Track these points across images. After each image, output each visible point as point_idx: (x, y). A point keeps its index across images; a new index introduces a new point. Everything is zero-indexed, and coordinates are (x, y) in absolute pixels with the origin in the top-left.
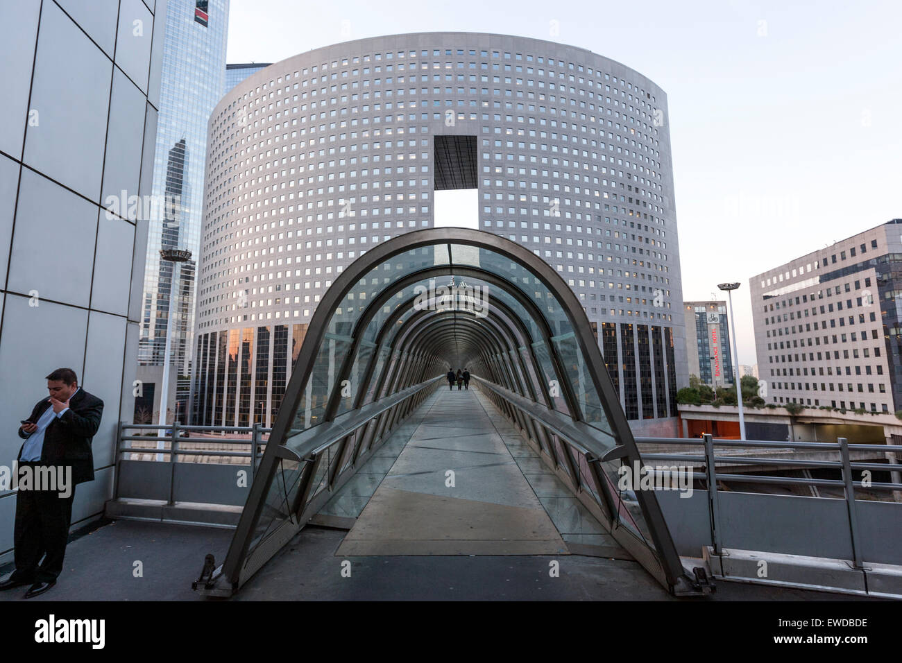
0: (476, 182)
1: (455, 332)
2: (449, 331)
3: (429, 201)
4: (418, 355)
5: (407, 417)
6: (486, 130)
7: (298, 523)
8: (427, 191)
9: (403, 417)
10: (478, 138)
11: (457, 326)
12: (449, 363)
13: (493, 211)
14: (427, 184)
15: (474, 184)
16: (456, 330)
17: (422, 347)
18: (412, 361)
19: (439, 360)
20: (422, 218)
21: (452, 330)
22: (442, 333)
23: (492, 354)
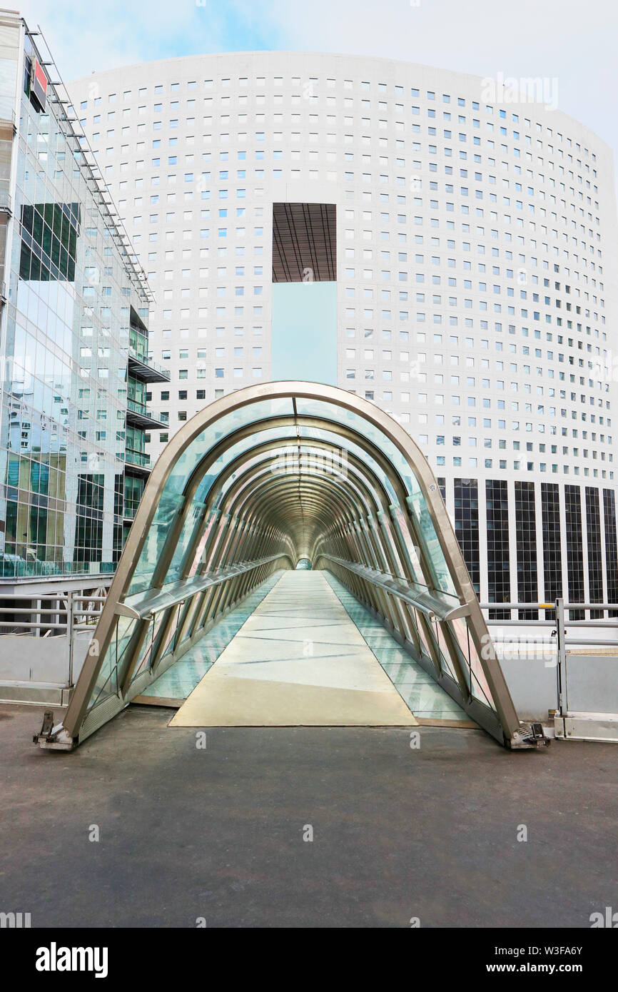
0: (334, 271)
1: (300, 492)
2: (292, 490)
4: (251, 521)
5: (233, 605)
6: (349, 196)
7: (123, 699)
9: (229, 604)
10: (338, 207)
11: (302, 484)
12: (291, 538)
15: (331, 274)
16: (301, 489)
17: (255, 510)
18: (243, 530)
21: (296, 490)
22: (283, 492)
23: (348, 522)
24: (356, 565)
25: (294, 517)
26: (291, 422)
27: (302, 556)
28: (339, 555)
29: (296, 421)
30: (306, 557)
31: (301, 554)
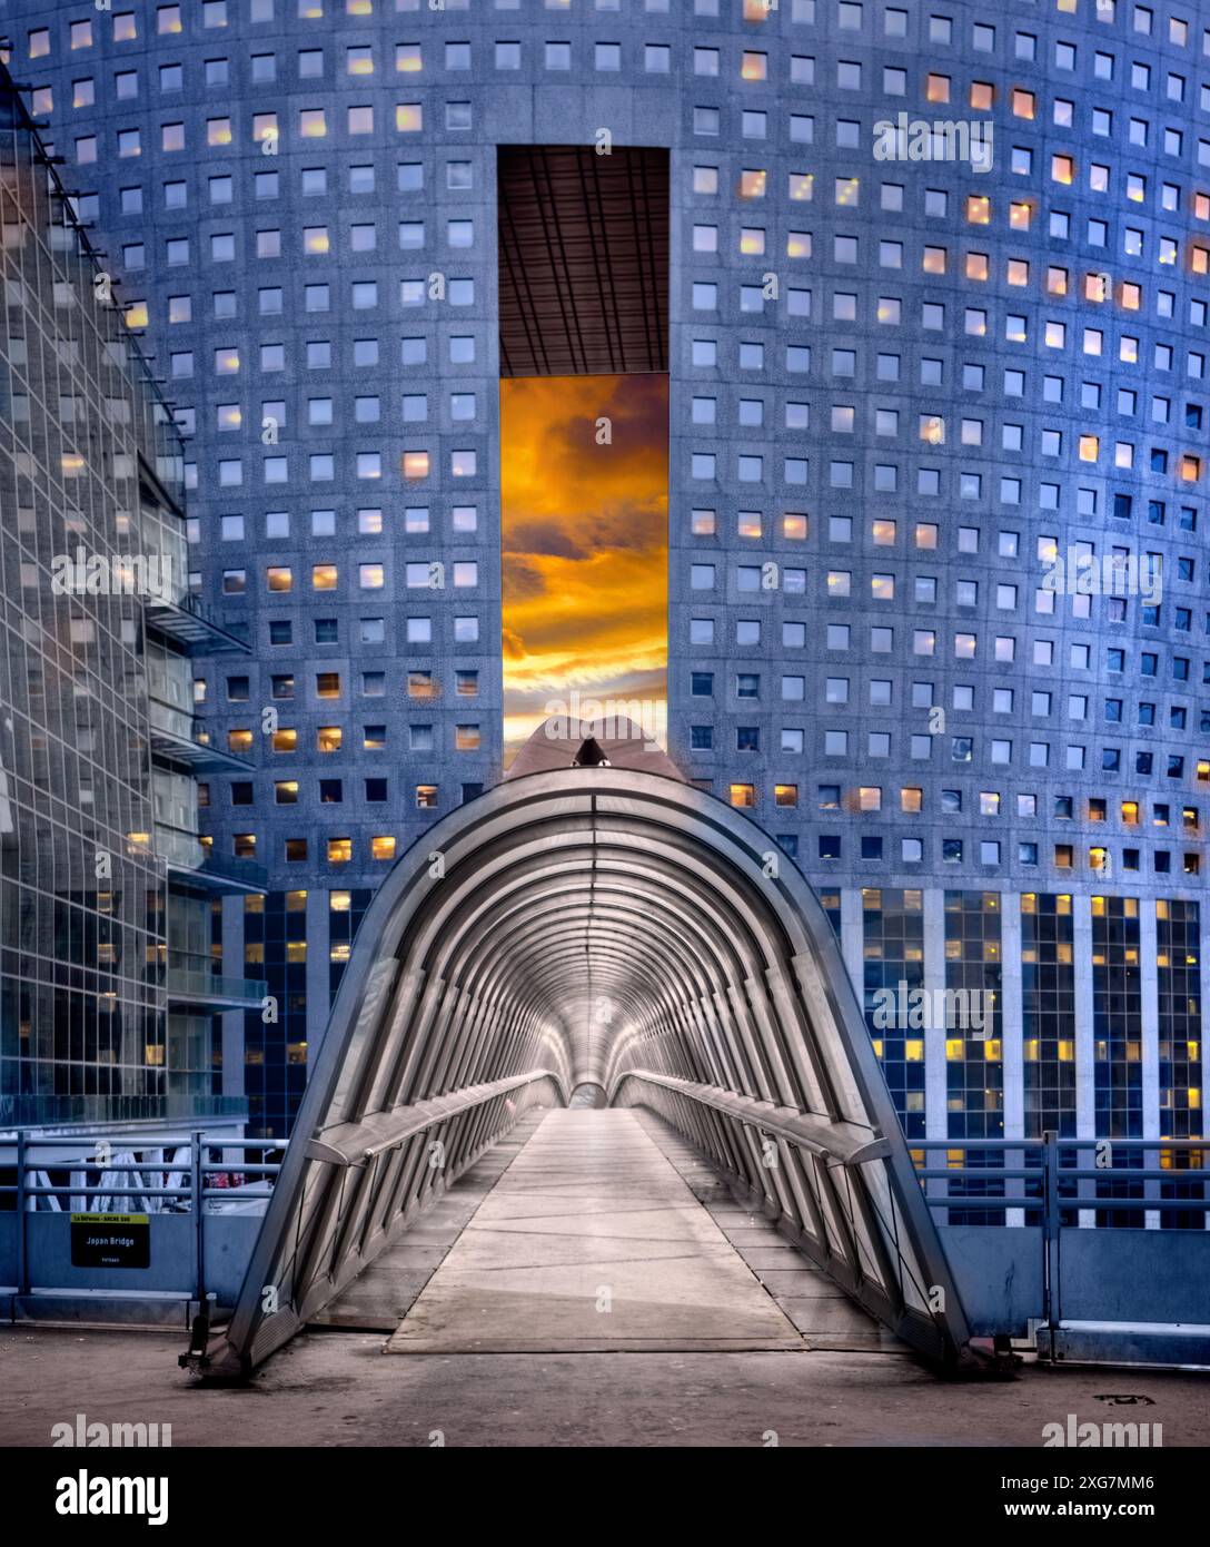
0: (662, 345)
1: (589, 937)
3: (479, 429)
6: (707, 123)
8: (468, 385)
10: (676, 159)
13: (726, 473)
14: (470, 357)
15: (654, 353)
16: (592, 933)
19: (535, 1020)
20: (457, 497)
21: (583, 933)
22: (554, 939)
23: (690, 998)
24: (707, 1088)
25: (571, 988)
26: (585, 825)
27: (583, 1078)
28: (670, 1073)
29: (593, 824)
30: (592, 1078)
31: (583, 1071)
